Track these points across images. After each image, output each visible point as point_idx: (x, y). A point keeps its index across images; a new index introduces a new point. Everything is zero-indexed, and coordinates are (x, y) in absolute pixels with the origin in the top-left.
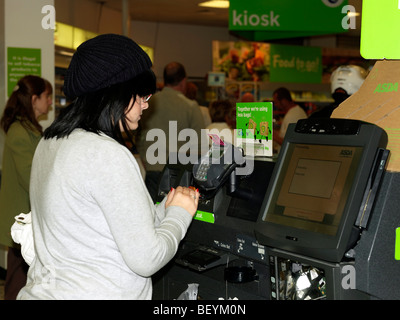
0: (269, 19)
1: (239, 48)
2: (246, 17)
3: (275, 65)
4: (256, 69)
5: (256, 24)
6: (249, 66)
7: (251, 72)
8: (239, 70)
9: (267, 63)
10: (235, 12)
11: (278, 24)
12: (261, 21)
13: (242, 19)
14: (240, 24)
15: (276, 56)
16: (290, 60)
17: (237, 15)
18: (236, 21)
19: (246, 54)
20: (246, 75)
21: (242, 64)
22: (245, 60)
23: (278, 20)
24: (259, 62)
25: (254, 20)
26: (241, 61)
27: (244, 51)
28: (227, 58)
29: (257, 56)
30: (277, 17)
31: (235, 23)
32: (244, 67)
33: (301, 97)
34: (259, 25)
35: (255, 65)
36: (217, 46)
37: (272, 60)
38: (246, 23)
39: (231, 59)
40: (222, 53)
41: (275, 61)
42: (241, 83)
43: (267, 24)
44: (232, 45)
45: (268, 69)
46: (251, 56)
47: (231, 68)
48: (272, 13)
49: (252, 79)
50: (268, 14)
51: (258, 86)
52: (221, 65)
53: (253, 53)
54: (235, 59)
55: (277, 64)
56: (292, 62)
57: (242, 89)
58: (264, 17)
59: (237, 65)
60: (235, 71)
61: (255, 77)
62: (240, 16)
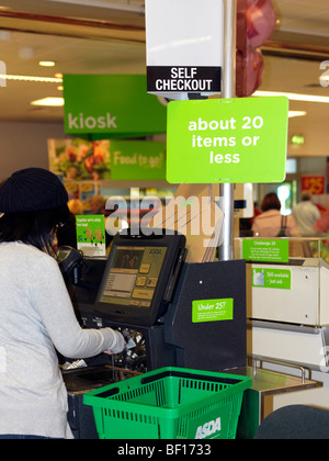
0: (106, 121)
1: (77, 146)
2: (81, 120)
3: (115, 162)
4: (96, 167)
5: (94, 126)
6: (88, 164)
7: (91, 171)
8: (78, 168)
9: (107, 160)
10: (70, 116)
11: (115, 126)
12: (98, 123)
13: (78, 122)
14: (77, 127)
15: (116, 153)
16: (131, 156)
17: (73, 118)
18: (72, 123)
19: (84, 152)
20: (86, 174)
21: (80, 163)
22: (84, 159)
23: (115, 121)
24: (98, 160)
25: (91, 123)
26: (79, 159)
27: (82, 148)
28: (64, 157)
29: (96, 153)
30: (114, 118)
31: (71, 127)
32: (83, 166)
33: (145, 194)
34: (96, 127)
35: (94, 163)
36: (52, 144)
37: (112, 157)
38: (82, 126)
39: (68, 158)
40: (59, 152)
41: (116, 158)
42: (80, 183)
43: (103, 126)
44: (68, 143)
45: (108, 167)
46: (90, 154)
47: (69, 167)
48: (108, 115)
49: (92, 178)
50: (105, 115)
51: (99, 186)
52: (58, 165)
53: (92, 150)
54: (73, 158)
55: (118, 161)
56: (135, 158)
57: (81, 189)
58: (100, 119)
59: (76, 164)
60: (73, 170)
61: (95, 175)
62: (76, 119)
